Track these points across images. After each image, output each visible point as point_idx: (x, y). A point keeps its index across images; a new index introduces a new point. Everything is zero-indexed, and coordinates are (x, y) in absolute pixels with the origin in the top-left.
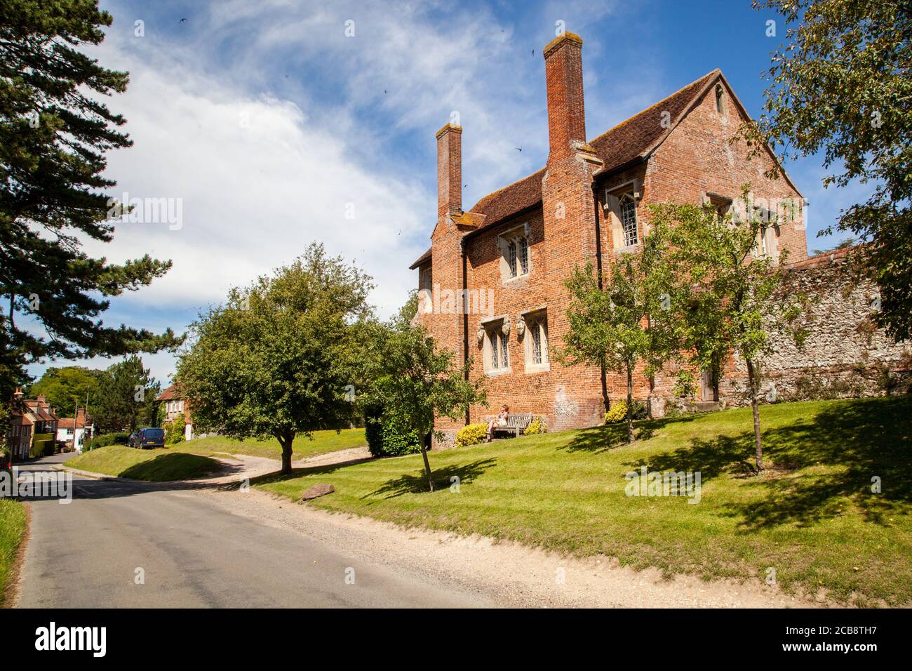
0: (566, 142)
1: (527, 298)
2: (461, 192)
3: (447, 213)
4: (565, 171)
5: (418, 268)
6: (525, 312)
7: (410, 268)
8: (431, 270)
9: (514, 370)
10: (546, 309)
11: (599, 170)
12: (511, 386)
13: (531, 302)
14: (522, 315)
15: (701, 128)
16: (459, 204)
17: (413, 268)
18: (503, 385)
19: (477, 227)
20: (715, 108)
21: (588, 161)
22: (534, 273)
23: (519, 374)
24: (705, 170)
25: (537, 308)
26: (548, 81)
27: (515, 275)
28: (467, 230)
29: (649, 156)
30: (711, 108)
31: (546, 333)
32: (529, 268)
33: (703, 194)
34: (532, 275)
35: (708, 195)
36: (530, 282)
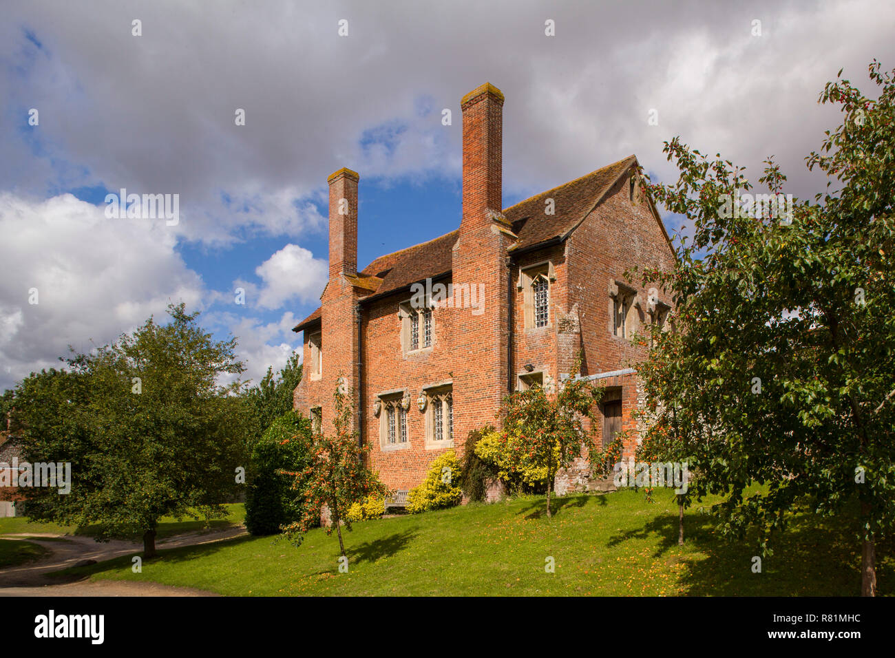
0: (481, 211)
1: (430, 371)
2: (356, 251)
3: (341, 273)
4: (479, 241)
5: (302, 332)
6: (427, 386)
7: (293, 330)
8: (320, 335)
9: (414, 446)
10: (451, 385)
11: (514, 245)
12: (410, 462)
13: (433, 376)
14: (424, 390)
15: (614, 215)
16: (355, 264)
17: (297, 330)
18: (401, 460)
19: (374, 292)
20: (628, 196)
21: (503, 233)
22: (438, 347)
23: (419, 451)
24: (615, 259)
25: (440, 384)
26: (466, 137)
27: (416, 347)
28: (365, 294)
29: (566, 238)
30: (625, 195)
31: (450, 408)
32: (432, 343)
33: (612, 281)
34: (435, 349)
35: (616, 283)
36: (434, 356)
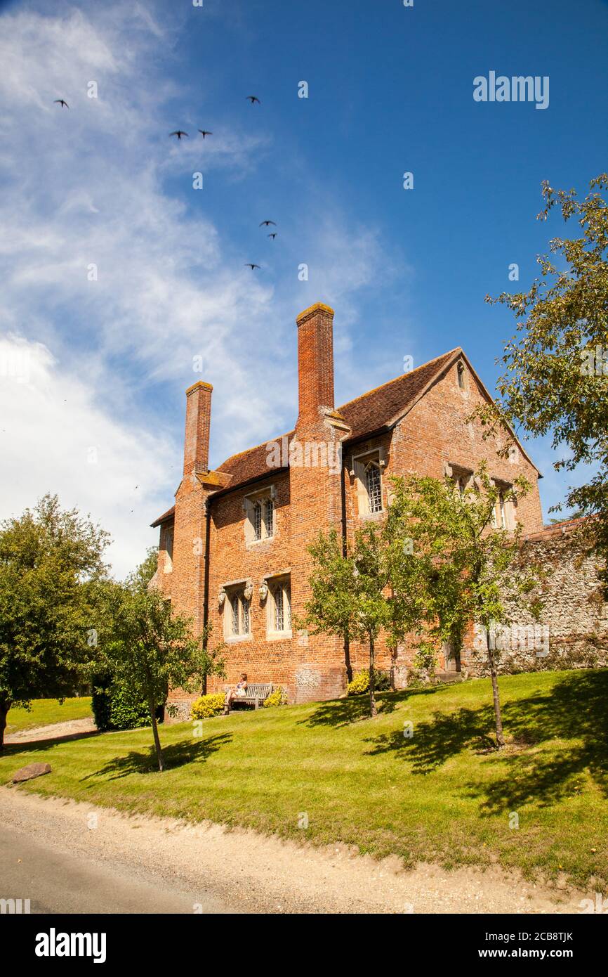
0: (315, 408)
1: (271, 561)
2: (208, 451)
3: (193, 471)
4: (314, 436)
5: (159, 527)
6: (268, 576)
7: (151, 526)
8: (173, 529)
9: (256, 637)
10: (289, 574)
11: (346, 436)
12: (252, 654)
13: (274, 566)
14: (265, 580)
15: (443, 402)
16: (206, 463)
17: (154, 525)
18: (243, 652)
19: (223, 487)
20: (457, 383)
21: (335, 427)
22: (279, 536)
23: (260, 641)
24: (447, 442)
25: (281, 573)
26: (300, 347)
27: (259, 537)
28: (213, 490)
29: (394, 426)
30: (454, 383)
31: (289, 598)
32: (274, 531)
33: (446, 464)
34: (276, 539)
35: (450, 465)
36: (275, 546)
